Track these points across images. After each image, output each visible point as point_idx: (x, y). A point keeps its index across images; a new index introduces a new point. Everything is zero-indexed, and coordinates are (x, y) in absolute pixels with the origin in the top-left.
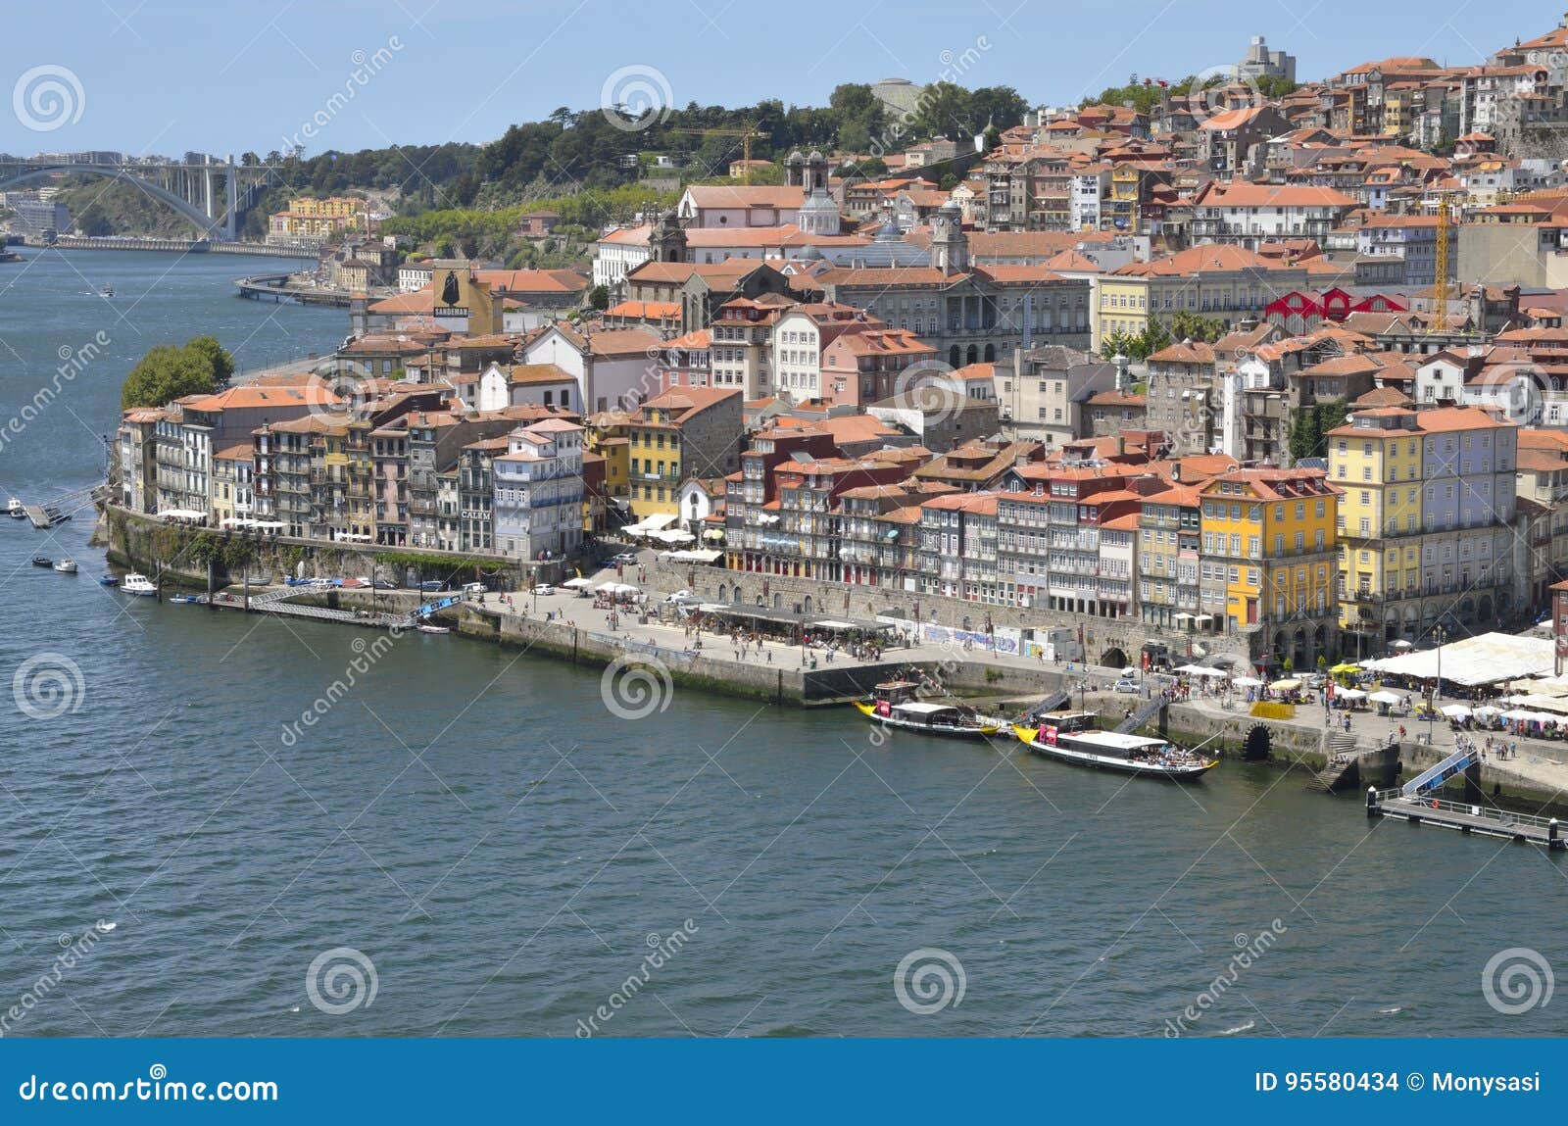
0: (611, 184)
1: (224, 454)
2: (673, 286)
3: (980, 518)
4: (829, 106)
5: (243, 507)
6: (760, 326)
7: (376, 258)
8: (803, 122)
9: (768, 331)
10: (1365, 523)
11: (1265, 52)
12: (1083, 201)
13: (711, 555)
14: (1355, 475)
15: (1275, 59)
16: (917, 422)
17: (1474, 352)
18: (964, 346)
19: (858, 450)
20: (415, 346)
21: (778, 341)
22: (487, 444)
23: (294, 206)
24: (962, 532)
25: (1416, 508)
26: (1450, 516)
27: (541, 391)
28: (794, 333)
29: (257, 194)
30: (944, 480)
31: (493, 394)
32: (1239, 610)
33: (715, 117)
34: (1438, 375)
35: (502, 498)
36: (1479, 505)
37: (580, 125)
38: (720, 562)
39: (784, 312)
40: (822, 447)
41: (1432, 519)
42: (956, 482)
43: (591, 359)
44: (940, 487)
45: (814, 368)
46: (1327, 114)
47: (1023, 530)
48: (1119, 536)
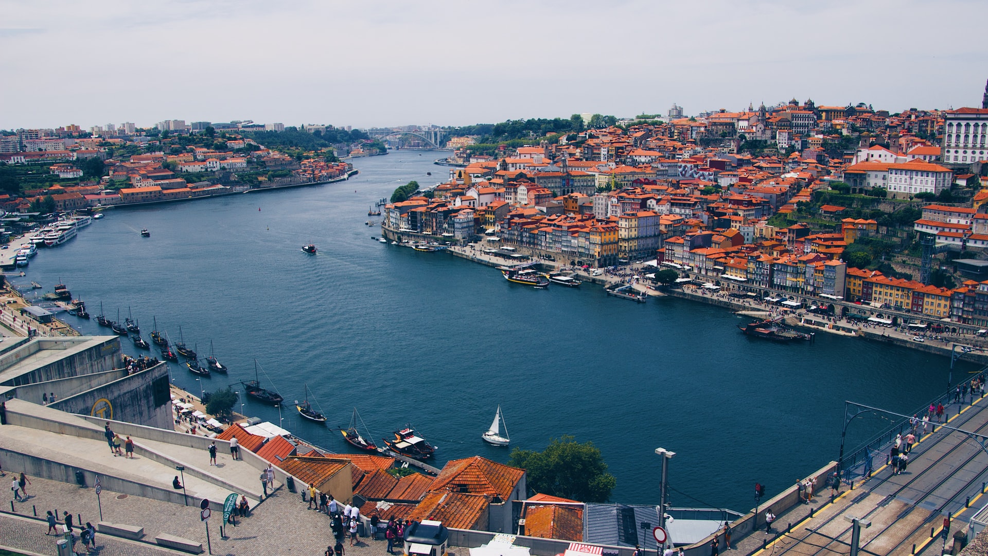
0: (520, 138)
1: (402, 216)
2: (503, 176)
3: (549, 233)
4: (570, 119)
5: (406, 227)
6: (515, 187)
7: (465, 155)
8: (564, 123)
9: (517, 188)
10: (625, 236)
11: (676, 107)
12: (603, 151)
13: (497, 239)
14: (624, 226)
15: (678, 108)
16: (545, 210)
17: (659, 197)
18: (566, 189)
19: (529, 217)
20: (451, 188)
21: (519, 191)
22: (453, 214)
23: (453, 140)
24: (545, 236)
25: (636, 233)
26: (644, 234)
27: (468, 202)
28: (522, 189)
29: (445, 136)
30: (546, 224)
31: (458, 203)
32: (597, 254)
33: (545, 121)
34: (651, 202)
35: (457, 226)
36: (651, 231)
37: (513, 124)
38: (499, 240)
39: (520, 185)
40: (521, 216)
41: (640, 235)
42: (549, 224)
43: (479, 195)
44: (545, 225)
45: (526, 197)
46: (663, 133)
47: (557, 236)
48: (575, 238)
